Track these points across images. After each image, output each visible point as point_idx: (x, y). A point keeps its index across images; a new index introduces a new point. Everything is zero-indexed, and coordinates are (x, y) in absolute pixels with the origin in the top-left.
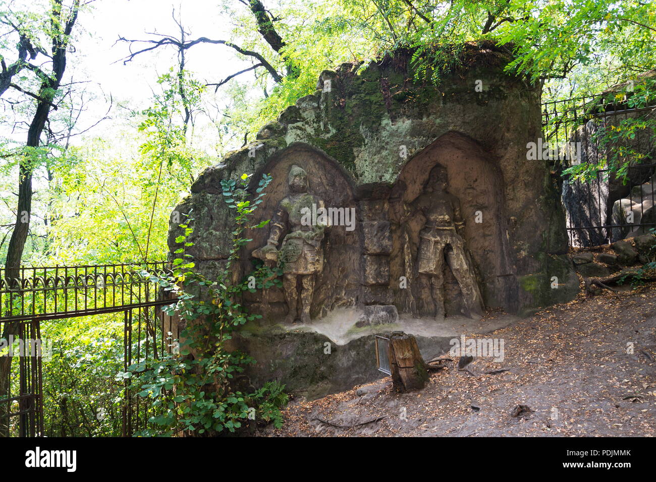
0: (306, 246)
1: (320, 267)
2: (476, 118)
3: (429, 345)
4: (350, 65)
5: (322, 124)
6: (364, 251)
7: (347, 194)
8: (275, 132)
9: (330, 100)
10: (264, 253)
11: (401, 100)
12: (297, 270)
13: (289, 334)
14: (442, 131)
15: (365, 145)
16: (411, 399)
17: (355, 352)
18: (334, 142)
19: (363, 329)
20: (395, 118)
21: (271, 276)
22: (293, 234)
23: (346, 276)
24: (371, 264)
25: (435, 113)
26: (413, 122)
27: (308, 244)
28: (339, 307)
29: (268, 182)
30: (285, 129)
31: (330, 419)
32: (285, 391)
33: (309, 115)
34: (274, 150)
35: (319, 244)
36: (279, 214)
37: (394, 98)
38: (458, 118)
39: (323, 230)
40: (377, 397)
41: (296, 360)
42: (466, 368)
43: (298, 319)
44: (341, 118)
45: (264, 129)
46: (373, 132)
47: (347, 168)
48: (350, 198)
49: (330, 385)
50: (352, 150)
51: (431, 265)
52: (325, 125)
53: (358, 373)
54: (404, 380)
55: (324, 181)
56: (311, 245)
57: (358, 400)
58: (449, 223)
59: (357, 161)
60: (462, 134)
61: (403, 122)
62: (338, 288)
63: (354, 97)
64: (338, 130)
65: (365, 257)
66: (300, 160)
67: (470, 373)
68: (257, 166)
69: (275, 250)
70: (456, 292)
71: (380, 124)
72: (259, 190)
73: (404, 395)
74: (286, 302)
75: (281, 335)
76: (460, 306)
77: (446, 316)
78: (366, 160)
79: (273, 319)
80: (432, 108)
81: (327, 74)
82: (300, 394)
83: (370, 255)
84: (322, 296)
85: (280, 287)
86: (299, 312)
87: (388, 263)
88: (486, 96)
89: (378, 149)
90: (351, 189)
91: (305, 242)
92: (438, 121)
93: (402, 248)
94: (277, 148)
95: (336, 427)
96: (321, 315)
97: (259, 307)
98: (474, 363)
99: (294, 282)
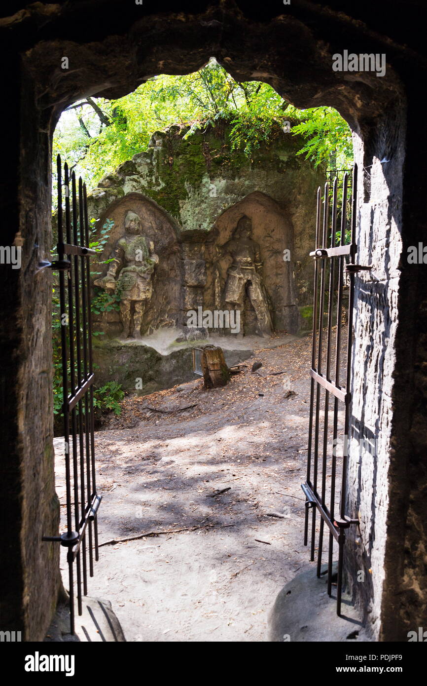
0: (139, 278)
1: (149, 295)
2: (276, 182)
3: (231, 356)
4: (178, 128)
5: (153, 178)
6: (184, 284)
7: (172, 237)
8: (115, 182)
9: (161, 158)
10: (105, 282)
11: (218, 162)
12: (131, 297)
13: (124, 346)
14: (250, 191)
15: (189, 198)
16: (217, 392)
17: (175, 361)
18: (163, 194)
19: (182, 343)
20: (213, 177)
21: (111, 301)
22: (129, 268)
23: (168, 303)
24: (190, 294)
25: (244, 176)
26: (227, 182)
27: (141, 276)
28: (163, 327)
29: (111, 226)
30: (123, 180)
31: (158, 407)
32: (122, 389)
33: (143, 169)
34: (114, 198)
35: (149, 277)
36: (117, 251)
37: (214, 160)
38: (263, 182)
39: (153, 266)
40: (192, 392)
41: (130, 366)
42: (257, 371)
43: (131, 336)
44: (170, 174)
45: (105, 179)
46: (195, 188)
47: (173, 216)
48: (175, 241)
49: (156, 385)
50: (178, 202)
51: (235, 296)
52: (157, 179)
53: (177, 376)
54: (212, 379)
55: (154, 225)
56: (143, 277)
57: (178, 394)
58: (251, 264)
59: (181, 211)
60: (264, 195)
61: (220, 181)
62: (162, 312)
63: (181, 157)
64: (167, 184)
65: (185, 288)
66: (135, 207)
67: (259, 375)
68: (100, 211)
69: (114, 281)
70: (253, 318)
71: (201, 182)
72: (103, 232)
73: (212, 390)
74: (121, 322)
75: (118, 347)
76: (255, 328)
77: (244, 335)
78: (188, 211)
79: (110, 335)
80: (243, 171)
81: (158, 134)
82: (133, 391)
83: (189, 287)
84: (149, 318)
85: (118, 310)
86: (132, 330)
87: (203, 294)
88: (284, 165)
89: (199, 202)
90: (176, 233)
91: (138, 275)
92: (247, 182)
93: (214, 282)
94: (116, 196)
95: (162, 412)
96: (148, 333)
97: (99, 326)
98: (262, 368)
99: (129, 306)
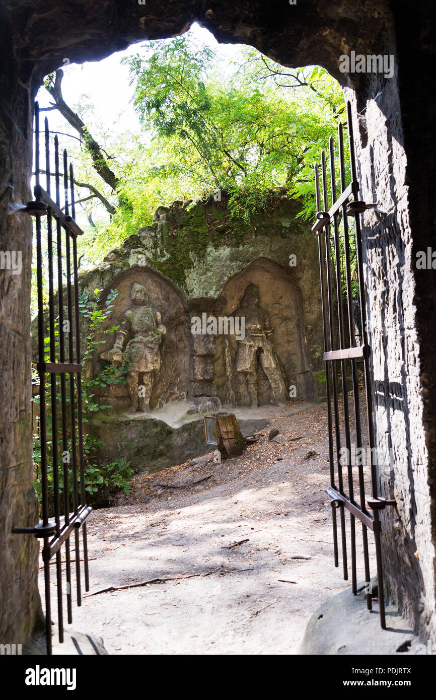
0: (147, 349)
1: (158, 366)
2: (280, 248)
3: (246, 426)
4: (181, 203)
5: (158, 250)
6: (193, 354)
7: (179, 306)
8: (120, 255)
9: (165, 231)
10: (111, 355)
11: (222, 232)
12: (139, 368)
13: (133, 421)
14: (255, 258)
15: (194, 267)
16: (233, 462)
17: (187, 434)
18: (169, 264)
19: (193, 415)
20: (218, 246)
21: (118, 373)
22: (135, 340)
23: (178, 375)
24: (199, 364)
25: (249, 243)
26: (231, 250)
27: (148, 347)
28: (173, 400)
29: (115, 296)
30: (128, 254)
31: (170, 483)
32: (131, 467)
33: (148, 242)
34: (119, 270)
35: (157, 347)
36: (124, 323)
37: (217, 230)
38: (267, 248)
39: (160, 336)
40: (206, 465)
41: (139, 441)
42: (274, 439)
43: (139, 410)
44: (174, 246)
45: (110, 253)
46: (200, 257)
47: (179, 285)
48: (182, 311)
49: (167, 461)
50: (183, 271)
51: (247, 364)
52: (161, 251)
53: (190, 449)
54: (227, 449)
55: (160, 296)
56: (151, 348)
57: (191, 469)
58: (261, 331)
59: (187, 280)
60: (270, 261)
61: (224, 250)
62: (171, 385)
63: (184, 228)
64: (172, 255)
65: (194, 358)
66: (140, 279)
67: (277, 442)
68: (105, 283)
69: (120, 353)
70: (267, 387)
71: (206, 251)
72: (108, 302)
73: (227, 460)
74: (129, 396)
75: (126, 421)
76: (270, 398)
77: (259, 406)
78: (194, 280)
79: (118, 410)
80: (247, 239)
81: (162, 209)
82: (143, 469)
83: (198, 356)
84: (159, 391)
85: (124, 383)
86: (140, 404)
87: (213, 363)
88: (287, 231)
89: (205, 271)
90: (183, 303)
91: (146, 346)
92: (251, 249)
93: (224, 351)
94: (122, 269)
95: (174, 488)
96: (158, 406)
97: (106, 401)
98: (280, 435)
99: (137, 378)
